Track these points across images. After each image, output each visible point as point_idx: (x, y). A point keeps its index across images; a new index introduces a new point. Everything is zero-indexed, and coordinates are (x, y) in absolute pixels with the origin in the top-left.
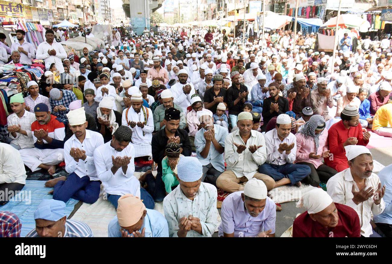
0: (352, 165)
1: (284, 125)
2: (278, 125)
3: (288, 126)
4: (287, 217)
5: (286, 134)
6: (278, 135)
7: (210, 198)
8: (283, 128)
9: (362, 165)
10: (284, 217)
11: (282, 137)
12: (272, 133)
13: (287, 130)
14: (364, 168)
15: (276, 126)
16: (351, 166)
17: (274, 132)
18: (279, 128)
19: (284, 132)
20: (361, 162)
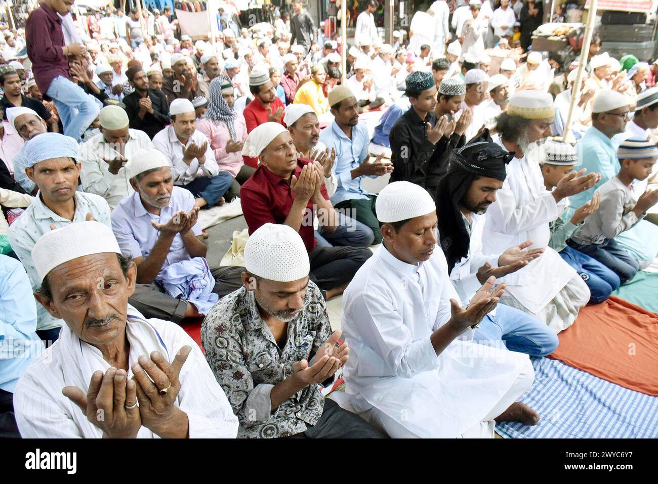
0: (294, 131)
1: (183, 115)
2: (174, 117)
3: (190, 116)
4: (220, 242)
5: (189, 129)
6: (178, 137)
7: (99, 214)
8: (182, 119)
9: (307, 128)
10: (215, 242)
11: (184, 137)
12: (167, 132)
13: (189, 123)
14: (309, 132)
15: (171, 120)
16: (293, 133)
17: (169, 131)
18: (176, 121)
19: (184, 127)
20: (305, 124)
